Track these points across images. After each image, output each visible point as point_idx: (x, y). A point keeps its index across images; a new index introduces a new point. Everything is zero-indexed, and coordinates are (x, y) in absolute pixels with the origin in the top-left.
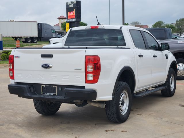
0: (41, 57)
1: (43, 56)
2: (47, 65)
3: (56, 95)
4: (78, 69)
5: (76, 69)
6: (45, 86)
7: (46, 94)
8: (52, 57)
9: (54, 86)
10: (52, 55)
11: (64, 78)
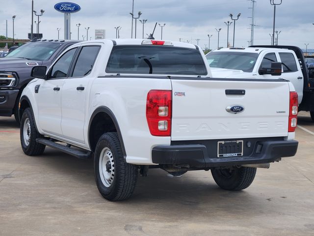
0: (226, 94)
1: (229, 92)
2: (240, 107)
3: (242, 155)
4: (282, 112)
5: (279, 112)
6: (223, 142)
7: (225, 155)
8: (244, 94)
9: (238, 142)
10: (244, 91)
11: (261, 126)
